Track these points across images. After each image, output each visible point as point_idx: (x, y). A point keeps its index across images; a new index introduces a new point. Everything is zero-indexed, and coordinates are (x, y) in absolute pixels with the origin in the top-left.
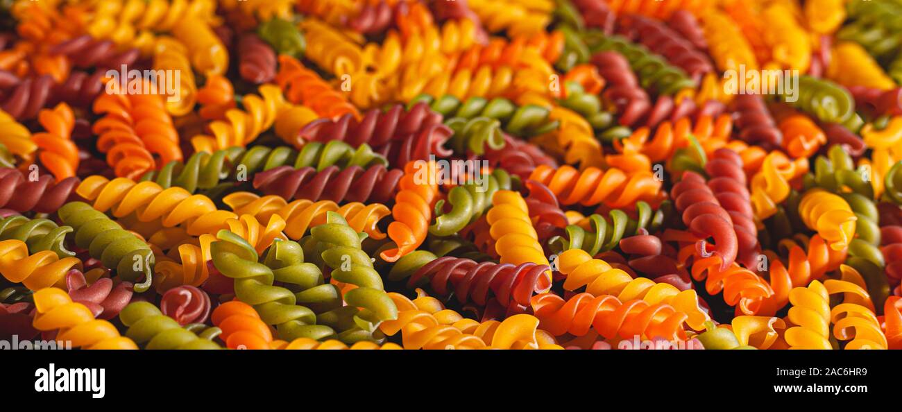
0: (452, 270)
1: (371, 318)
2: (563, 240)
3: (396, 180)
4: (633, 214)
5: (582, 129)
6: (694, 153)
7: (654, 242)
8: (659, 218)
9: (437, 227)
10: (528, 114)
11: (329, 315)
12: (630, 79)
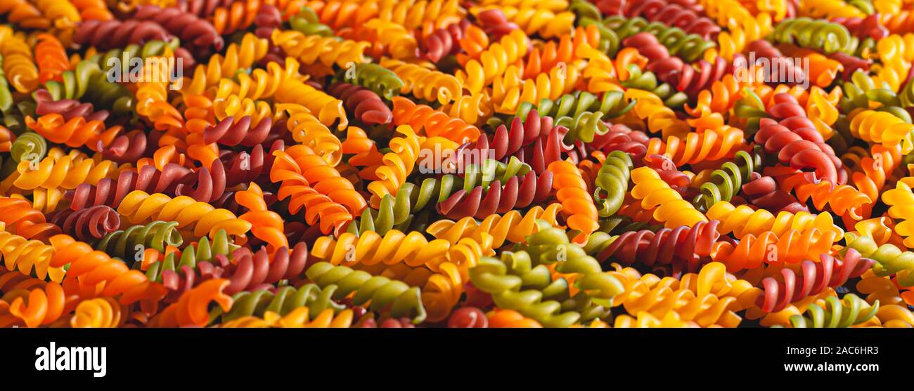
0: (639, 241)
1: (603, 296)
2: (706, 197)
3: (551, 183)
4: (741, 163)
5: (652, 102)
6: (750, 102)
7: (769, 181)
8: (758, 160)
9: (606, 210)
10: (610, 101)
11: (570, 303)
12: (663, 50)
